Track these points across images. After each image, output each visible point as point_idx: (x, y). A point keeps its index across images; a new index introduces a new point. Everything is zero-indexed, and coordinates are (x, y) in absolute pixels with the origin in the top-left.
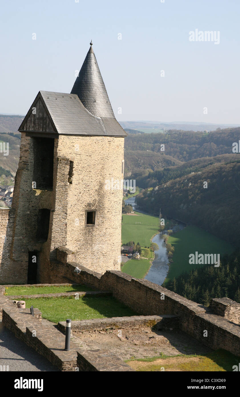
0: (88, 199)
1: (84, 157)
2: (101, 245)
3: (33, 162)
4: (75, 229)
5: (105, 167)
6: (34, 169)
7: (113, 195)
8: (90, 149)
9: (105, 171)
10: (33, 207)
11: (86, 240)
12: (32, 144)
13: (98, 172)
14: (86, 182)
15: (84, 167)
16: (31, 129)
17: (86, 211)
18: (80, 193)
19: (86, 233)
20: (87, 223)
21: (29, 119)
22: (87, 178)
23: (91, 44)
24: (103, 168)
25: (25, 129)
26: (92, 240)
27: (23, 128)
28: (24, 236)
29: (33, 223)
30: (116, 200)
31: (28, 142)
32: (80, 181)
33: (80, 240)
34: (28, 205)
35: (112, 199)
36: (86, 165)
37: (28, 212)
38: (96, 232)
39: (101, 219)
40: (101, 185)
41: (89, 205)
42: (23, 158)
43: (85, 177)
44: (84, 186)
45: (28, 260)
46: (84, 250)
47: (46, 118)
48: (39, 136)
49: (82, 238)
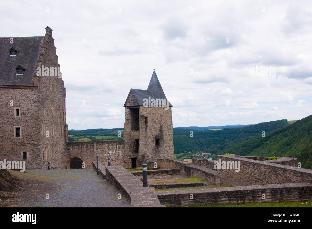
0: (155, 134)
1: (152, 115)
2: (163, 154)
3: (131, 119)
4: (151, 147)
5: (163, 119)
6: (132, 123)
7: (167, 132)
8: (155, 112)
9: (163, 121)
10: (132, 138)
11: (156, 152)
12: (130, 112)
13: (159, 122)
14: (154, 126)
15: (152, 120)
16: (129, 105)
17: (155, 139)
18: (152, 131)
19: (156, 148)
20: (156, 144)
21: (128, 101)
22: (155, 124)
23: (154, 69)
24: (161, 120)
25: (126, 106)
26: (159, 152)
27: (126, 105)
28: (129, 151)
29: (133, 146)
30: (169, 134)
31: (128, 111)
32: (152, 126)
33: (153, 152)
34: (130, 138)
35: (167, 133)
36: (154, 119)
37: (130, 141)
38: (161, 148)
39: (162, 142)
40: (161, 127)
41: (156, 136)
42: (127, 118)
43: (153, 124)
44: (153, 128)
45: (131, 162)
46: (155, 156)
47: (134, 100)
48: (132, 108)
49: (154, 151)
